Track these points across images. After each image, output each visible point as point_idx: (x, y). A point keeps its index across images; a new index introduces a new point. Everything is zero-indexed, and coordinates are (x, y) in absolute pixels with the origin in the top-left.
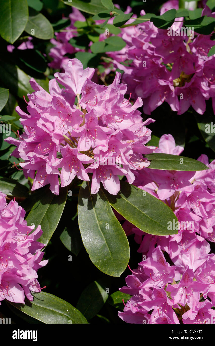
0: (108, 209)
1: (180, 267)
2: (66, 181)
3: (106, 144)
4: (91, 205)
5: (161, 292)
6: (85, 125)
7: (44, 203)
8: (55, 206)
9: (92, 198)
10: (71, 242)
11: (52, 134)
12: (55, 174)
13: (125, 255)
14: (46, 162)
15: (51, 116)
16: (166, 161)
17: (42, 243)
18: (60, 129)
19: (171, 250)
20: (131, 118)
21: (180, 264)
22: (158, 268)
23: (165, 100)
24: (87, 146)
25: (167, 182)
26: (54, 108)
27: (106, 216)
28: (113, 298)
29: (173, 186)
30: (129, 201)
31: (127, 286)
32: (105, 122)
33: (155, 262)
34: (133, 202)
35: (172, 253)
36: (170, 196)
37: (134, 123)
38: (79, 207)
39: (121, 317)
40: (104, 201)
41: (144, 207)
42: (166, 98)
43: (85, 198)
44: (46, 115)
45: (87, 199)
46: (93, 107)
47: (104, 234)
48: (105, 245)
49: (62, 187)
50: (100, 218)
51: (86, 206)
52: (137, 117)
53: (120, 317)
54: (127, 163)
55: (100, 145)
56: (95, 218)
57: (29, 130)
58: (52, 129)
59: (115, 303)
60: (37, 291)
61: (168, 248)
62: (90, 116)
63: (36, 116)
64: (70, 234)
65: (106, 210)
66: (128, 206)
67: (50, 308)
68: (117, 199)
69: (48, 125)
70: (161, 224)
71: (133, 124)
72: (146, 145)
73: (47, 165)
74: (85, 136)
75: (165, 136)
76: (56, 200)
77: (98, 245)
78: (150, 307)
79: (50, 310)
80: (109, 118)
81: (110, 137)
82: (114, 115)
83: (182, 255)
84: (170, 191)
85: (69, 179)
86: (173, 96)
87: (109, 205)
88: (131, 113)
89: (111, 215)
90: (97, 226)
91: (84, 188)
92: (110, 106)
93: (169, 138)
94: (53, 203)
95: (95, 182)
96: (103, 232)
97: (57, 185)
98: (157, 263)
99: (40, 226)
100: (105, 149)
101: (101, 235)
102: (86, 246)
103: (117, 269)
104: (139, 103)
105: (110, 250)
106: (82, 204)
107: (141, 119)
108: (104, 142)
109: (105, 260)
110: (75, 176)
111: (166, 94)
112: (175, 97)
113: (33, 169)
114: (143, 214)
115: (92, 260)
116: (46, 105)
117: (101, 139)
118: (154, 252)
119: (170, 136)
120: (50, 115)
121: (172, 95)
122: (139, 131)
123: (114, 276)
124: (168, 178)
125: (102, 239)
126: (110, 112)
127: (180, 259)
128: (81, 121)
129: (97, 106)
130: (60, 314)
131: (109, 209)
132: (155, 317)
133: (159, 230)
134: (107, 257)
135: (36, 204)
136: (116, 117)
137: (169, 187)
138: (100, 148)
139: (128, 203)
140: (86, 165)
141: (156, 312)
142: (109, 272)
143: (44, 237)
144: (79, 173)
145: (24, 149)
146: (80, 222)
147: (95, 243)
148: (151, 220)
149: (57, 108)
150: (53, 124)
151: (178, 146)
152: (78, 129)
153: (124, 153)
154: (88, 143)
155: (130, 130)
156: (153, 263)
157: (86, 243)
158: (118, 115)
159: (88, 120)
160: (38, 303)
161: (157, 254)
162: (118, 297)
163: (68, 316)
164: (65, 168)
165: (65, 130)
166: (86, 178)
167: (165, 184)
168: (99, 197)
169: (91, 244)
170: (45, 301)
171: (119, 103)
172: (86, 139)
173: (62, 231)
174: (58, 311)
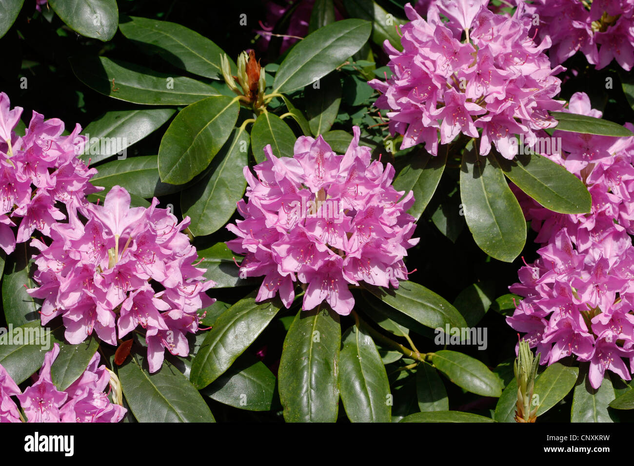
0: (499, 179)
1: (590, 265)
2: (448, 137)
3: (503, 90)
4: (478, 173)
5: (565, 288)
6: (476, 65)
7: (415, 168)
8: (431, 172)
9: (479, 164)
10: (447, 224)
11: (432, 76)
12: (434, 126)
13: (520, 236)
14: (422, 112)
15: (431, 52)
16: (579, 122)
17: (412, 215)
18: (443, 69)
19: (580, 241)
20: (536, 61)
21: (590, 261)
22: (562, 259)
23: (579, 49)
24: (477, 92)
25: (578, 151)
26: (437, 42)
27: (497, 187)
28: (499, 303)
29: (586, 156)
30: (528, 170)
31: (520, 282)
32: (502, 63)
33: (558, 249)
34: (534, 172)
35: (581, 245)
36: (582, 168)
37: (540, 67)
38: (462, 175)
39: (510, 324)
40: (495, 168)
41: (548, 179)
42: (581, 45)
43: (471, 163)
44: (426, 51)
45: (473, 165)
46: (487, 43)
47: (493, 210)
48: (493, 223)
49: (442, 144)
50: (488, 190)
51: (471, 174)
52: (544, 61)
53: (508, 323)
54: (528, 118)
55: (495, 92)
56: (482, 188)
57: (402, 70)
58: (432, 69)
59: (502, 308)
60: (403, 277)
61: (576, 238)
62: (484, 53)
63: (411, 52)
64: (446, 213)
65: (497, 179)
66: (526, 177)
67: (419, 301)
68: (512, 167)
69: (428, 63)
70: (569, 200)
71: (538, 68)
72: (554, 98)
73: (423, 115)
74: (475, 80)
75: (578, 94)
76: (432, 162)
77: (485, 223)
78: (549, 308)
79: (419, 303)
80: (508, 60)
81: (507, 82)
82: (514, 57)
83: (593, 249)
84: (582, 163)
85: (452, 134)
86: (591, 43)
87: (501, 174)
88: (536, 54)
89: (504, 187)
90: (485, 199)
91: (470, 150)
92: (509, 44)
93: (583, 97)
94: (428, 167)
95: (485, 140)
96: (491, 207)
97: (435, 142)
98: (562, 251)
99: (411, 192)
100: (501, 97)
101: (489, 211)
102: (469, 224)
103: (510, 253)
104: (546, 43)
105: (501, 230)
106: (466, 171)
107: (549, 64)
108: (499, 88)
109: (494, 242)
110: (459, 131)
111: (581, 41)
112: (593, 45)
113: (404, 122)
114: (546, 188)
115: (476, 241)
116: (424, 39)
117: (495, 85)
118: (558, 236)
119: (584, 95)
120: (430, 50)
121: (589, 41)
122: (544, 81)
123: (505, 261)
124: (580, 146)
125: (491, 215)
126: (509, 50)
127: (590, 254)
128: (471, 60)
129: (493, 42)
130: (432, 308)
131: (501, 178)
132: (555, 320)
133: (566, 207)
134: (497, 239)
135: (405, 169)
136: (516, 59)
137: (580, 158)
138: (495, 95)
139: (526, 173)
140: (474, 117)
141: (557, 314)
142: (499, 255)
143: (415, 209)
144: (465, 127)
145: (393, 95)
146: (463, 193)
147: (481, 221)
148: (556, 195)
149: (441, 42)
150: (434, 62)
151: (594, 110)
152: (467, 70)
153: (526, 105)
154: (479, 88)
155: (533, 77)
156: (556, 251)
157: (470, 220)
158: (519, 57)
159: (480, 59)
160: (404, 293)
161: (562, 240)
162: (506, 301)
163: (442, 312)
164: (447, 120)
165: (449, 72)
166: (475, 133)
167: (576, 153)
168: (488, 162)
169: (475, 221)
170: (413, 291)
171: (521, 40)
172: (476, 84)
173: (436, 210)
174: (429, 304)
